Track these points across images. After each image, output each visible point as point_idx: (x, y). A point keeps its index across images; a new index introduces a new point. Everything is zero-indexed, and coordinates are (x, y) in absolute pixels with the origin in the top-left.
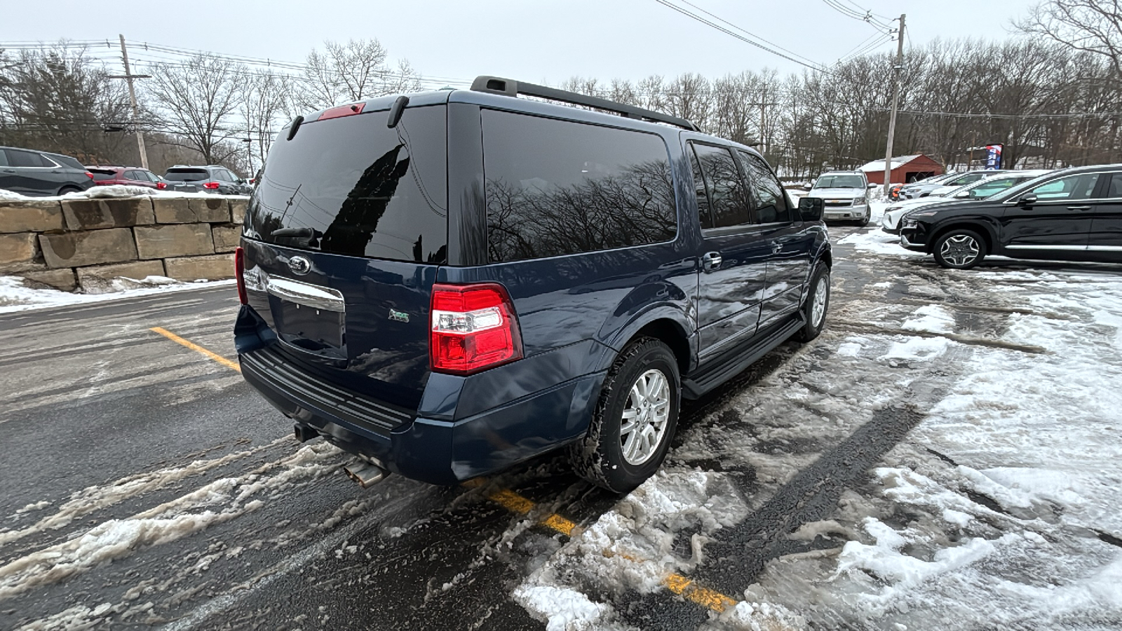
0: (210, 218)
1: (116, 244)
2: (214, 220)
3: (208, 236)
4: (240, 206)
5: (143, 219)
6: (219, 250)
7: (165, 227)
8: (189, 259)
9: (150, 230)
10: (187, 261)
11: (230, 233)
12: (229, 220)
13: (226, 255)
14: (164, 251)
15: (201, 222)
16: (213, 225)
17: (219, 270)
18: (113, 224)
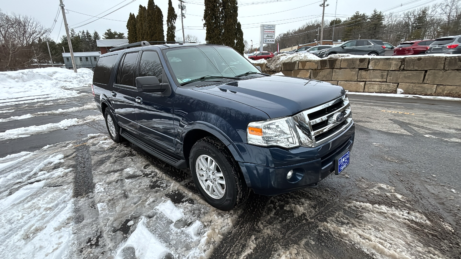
0: (359, 66)
1: (327, 75)
2: (360, 67)
3: (356, 74)
4: (373, 61)
5: (337, 66)
6: (359, 80)
7: (342, 69)
8: (346, 82)
9: (338, 70)
10: (345, 83)
11: (365, 73)
12: (366, 67)
13: (359, 82)
14: (340, 78)
15: (355, 68)
16: (360, 69)
17: (355, 88)
18: (328, 68)
